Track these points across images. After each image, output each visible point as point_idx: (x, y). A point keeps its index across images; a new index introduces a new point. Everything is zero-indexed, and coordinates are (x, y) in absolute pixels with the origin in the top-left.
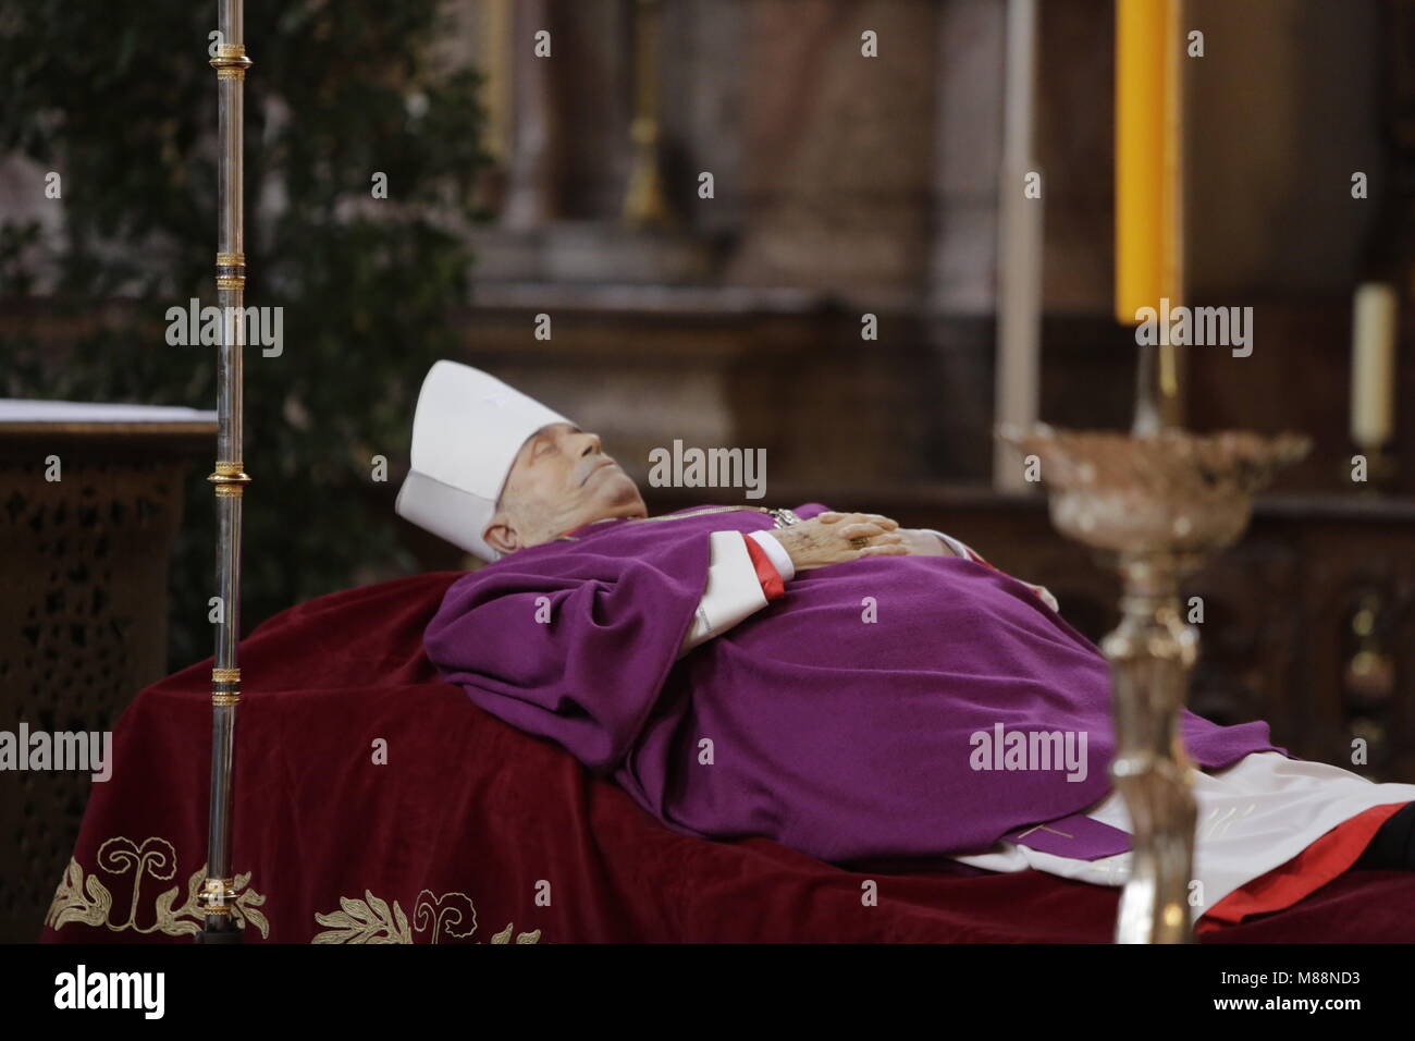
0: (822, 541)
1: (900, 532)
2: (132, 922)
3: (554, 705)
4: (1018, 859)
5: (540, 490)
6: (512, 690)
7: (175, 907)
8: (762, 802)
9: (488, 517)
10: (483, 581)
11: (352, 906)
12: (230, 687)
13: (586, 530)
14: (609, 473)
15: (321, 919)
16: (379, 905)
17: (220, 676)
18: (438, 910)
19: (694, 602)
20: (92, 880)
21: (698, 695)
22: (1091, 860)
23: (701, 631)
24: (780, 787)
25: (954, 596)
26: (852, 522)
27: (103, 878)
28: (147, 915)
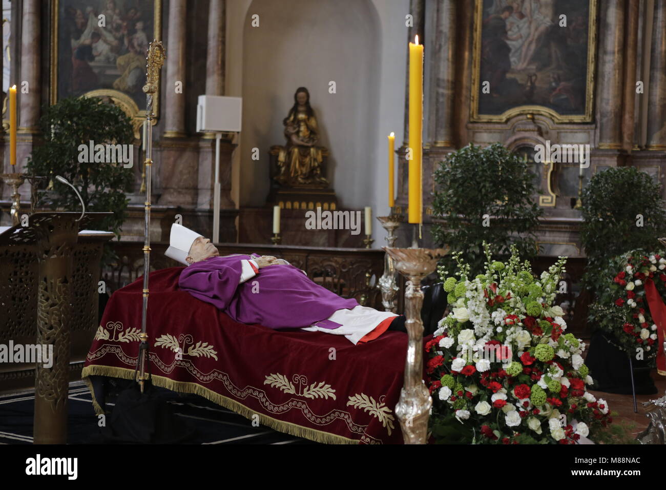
0: (263, 262)
1: (277, 260)
2: (114, 339)
3: (211, 296)
4: (314, 329)
5: (198, 250)
6: (200, 293)
7: (123, 336)
8: (258, 317)
9: (187, 256)
10: (192, 269)
11: (164, 337)
12: (147, 293)
13: (209, 259)
14: (212, 247)
15: (157, 339)
16: (170, 337)
17: (145, 291)
18: (185, 338)
19: (240, 275)
20: (105, 331)
21: (242, 295)
22: (332, 329)
23: (242, 281)
24: (262, 314)
25: (292, 273)
26: (268, 258)
27: (108, 330)
28: (117, 338)
